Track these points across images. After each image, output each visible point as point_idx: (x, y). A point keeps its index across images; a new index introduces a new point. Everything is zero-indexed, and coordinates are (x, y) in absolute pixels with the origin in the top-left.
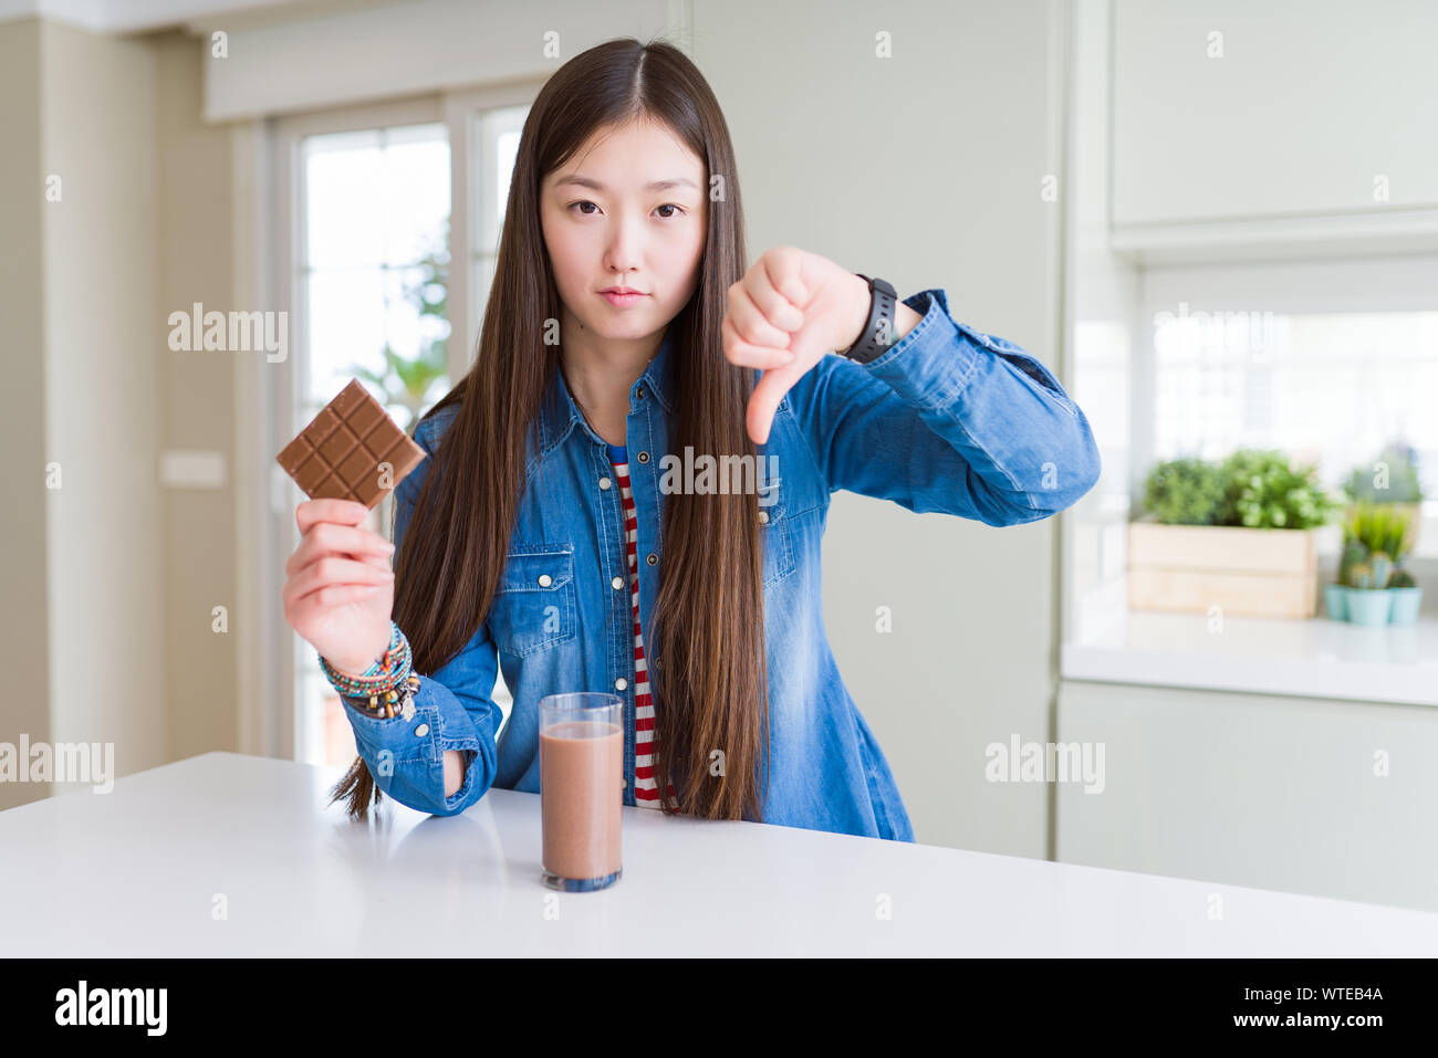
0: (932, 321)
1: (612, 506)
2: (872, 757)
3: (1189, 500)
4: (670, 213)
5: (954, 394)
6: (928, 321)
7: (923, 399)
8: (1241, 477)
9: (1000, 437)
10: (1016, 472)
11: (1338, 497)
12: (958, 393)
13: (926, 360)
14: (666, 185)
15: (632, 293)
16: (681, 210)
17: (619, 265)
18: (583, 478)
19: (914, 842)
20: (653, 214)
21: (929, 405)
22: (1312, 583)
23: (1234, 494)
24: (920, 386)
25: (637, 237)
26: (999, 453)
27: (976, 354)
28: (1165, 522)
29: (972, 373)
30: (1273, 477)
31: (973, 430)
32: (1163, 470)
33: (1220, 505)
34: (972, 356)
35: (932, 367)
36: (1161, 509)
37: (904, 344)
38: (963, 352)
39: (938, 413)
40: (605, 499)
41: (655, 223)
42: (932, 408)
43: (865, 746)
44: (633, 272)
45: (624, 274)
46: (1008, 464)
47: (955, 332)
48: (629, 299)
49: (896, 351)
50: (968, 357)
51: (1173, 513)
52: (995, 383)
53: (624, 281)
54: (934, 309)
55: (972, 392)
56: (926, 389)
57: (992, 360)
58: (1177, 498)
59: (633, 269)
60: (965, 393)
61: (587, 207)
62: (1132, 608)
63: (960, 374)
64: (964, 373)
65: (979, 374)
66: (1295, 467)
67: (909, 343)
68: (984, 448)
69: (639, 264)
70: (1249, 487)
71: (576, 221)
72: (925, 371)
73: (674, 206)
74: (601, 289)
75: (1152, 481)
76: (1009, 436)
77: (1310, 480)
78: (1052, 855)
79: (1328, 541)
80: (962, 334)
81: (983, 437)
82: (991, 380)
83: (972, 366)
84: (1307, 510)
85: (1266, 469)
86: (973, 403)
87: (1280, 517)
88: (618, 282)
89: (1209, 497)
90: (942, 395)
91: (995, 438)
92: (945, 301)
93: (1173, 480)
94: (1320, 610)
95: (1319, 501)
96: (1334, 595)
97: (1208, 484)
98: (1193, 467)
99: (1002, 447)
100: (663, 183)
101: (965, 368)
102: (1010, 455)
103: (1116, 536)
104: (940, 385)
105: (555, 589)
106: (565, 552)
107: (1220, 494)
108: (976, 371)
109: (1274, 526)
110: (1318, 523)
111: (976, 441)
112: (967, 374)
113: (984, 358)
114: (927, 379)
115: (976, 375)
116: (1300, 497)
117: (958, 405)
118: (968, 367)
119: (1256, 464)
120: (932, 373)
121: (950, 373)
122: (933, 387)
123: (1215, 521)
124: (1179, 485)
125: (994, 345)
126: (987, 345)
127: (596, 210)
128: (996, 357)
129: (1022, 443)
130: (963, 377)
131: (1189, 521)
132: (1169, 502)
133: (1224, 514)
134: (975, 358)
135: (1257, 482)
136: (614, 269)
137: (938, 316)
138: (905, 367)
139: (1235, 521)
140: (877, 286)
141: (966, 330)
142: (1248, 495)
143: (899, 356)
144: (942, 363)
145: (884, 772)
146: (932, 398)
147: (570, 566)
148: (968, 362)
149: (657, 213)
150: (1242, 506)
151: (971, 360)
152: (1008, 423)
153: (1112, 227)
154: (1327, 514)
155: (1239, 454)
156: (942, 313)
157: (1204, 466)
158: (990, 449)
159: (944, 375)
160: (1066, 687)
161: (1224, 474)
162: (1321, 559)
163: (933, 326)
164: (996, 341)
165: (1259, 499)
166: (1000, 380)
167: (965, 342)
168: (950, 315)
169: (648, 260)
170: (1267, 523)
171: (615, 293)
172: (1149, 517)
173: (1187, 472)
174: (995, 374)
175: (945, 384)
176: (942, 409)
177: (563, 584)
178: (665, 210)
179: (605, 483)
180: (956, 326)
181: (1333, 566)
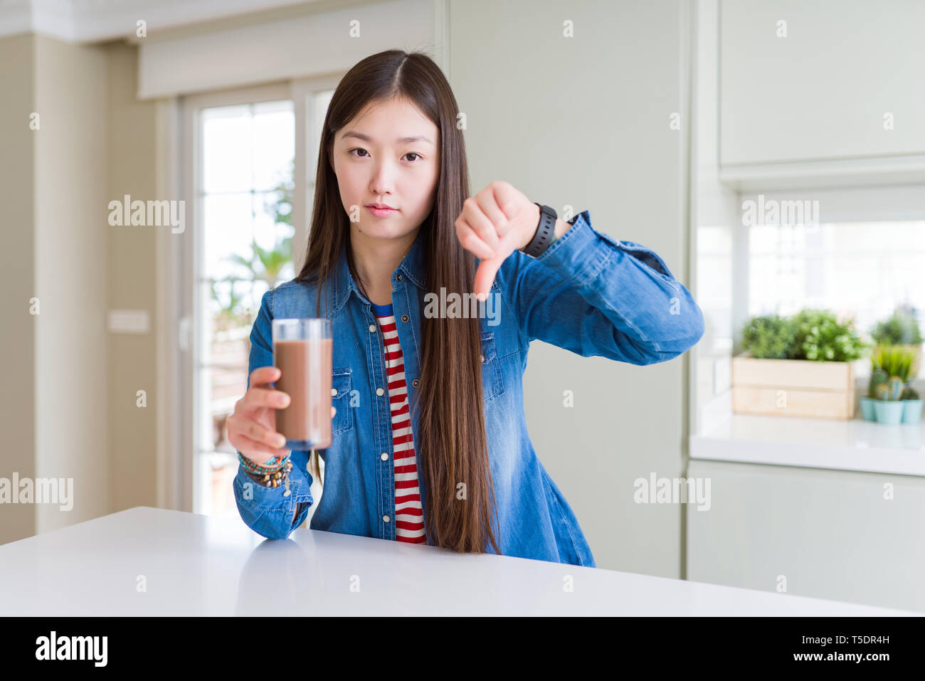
0: (577, 229)
1: (377, 343)
2: (562, 510)
3: (772, 343)
4: (414, 159)
5: (594, 275)
6: (574, 228)
7: (574, 279)
8: (805, 327)
9: (626, 304)
10: (642, 328)
11: (868, 340)
12: (597, 275)
13: (573, 253)
14: (412, 140)
15: (387, 208)
16: (421, 157)
17: (378, 189)
18: (358, 326)
19: (594, 567)
20: (402, 159)
21: (579, 283)
22: (852, 396)
23: (800, 338)
24: (571, 270)
25: (391, 173)
26: (627, 314)
27: (611, 251)
28: (756, 357)
29: (606, 262)
30: (826, 328)
31: (608, 299)
32: (754, 323)
33: (791, 345)
34: (607, 252)
35: (578, 257)
36: (753, 348)
37: (559, 243)
38: (601, 249)
39: (586, 288)
40: (372, 338)
41: (404, 165)
42: (581, 285)
43: (557, 503)
44: (387, 195)
45: (382, 195)
46: (635, 322)
47: (594, 237)
48: (385, 212)
49: (554, 247)
50: (604, 253)
51: (760, 352)
52: (623, 269)
53: (381, 200)
54: (580, 222)
55: (606, 274)
56: (576, 271)
57: (622, 255)
58: (763, 341)
59: (388, 192)
60: (601, 275)
61: (362, 152)
62: (735, 412)
63: (598, 263)
64: (600, 262)
65: (611, 263)
66: (839, 322)
67: (563, 242)
68: (616, 310)
69: (392, 190)
70: (811, 334)
71: (353, 161)
72: (573, 259)
73: (416, 155)
74: (367, 204)
75: (747, 330)
76: (633, 304)
77: (850, 329)
78: (683, 576)
79: (862, 369)
80: (601, 239)
81: (615, 304)
82: (620, 267)
83: (606, 258)
84: (848, 349)
85: (821, 323)
86: (607, 281)
87: (830, 353)
88: (378, 201)
89: (784, 341)
90: (586, 276)
91: (624, 305)
92: (588, 217)
93: (761, 329)
94: (857, 414)
95: (856, 344)
96: (866, 404)
97: (783, 331)
98: (774, 320)
99: (629, 310)
100: (409, 139)
101: (601, 259)
102: (635, 316)
103: (724, 365)
104: (584, 269)
105: (339, 398)
106: (346, 374)
107: (791, 338)
108: (609, 261)
109: (826, 359)
110: (855, 357)
111: (609, 305)
112: (603, 262)
113: (617, 254)
114: (575, 265)
115: (609, 264)
116: (844, 340)
117: (597, 283)
118: (603, 259)
119: (815, 319)
120: (578, 261)
121: (590, 263)
122: (580, 271)
123: (788, 356)
124: (765, 333)
125: (623, 246)
126: (618, 245)
127: (367, 155)
128: (626, 254)
129: (643, 309)
130: (600, 265)
131: (771, 356)
132: (758, 344)
133: (795, 351)
134: (609, 254)
135: (815, 331)
136: (375, 192)
137: (583, 226)
138: (561, 257)
139: (801, 356)
140: (544, 210)
141: (602, 235)
142: (810, 339)
143: (556, 251)
144: (585, 255)
145: (571, 519)
146: (580, 278)
147: (350, 382)
148: (603, 255)
149: (405, 158)
150: (806, 346)
151: (606, 255)
152: (632, 295)
153: (720, 166)
154: (861, 352)
155: (803, 312)
156: (585, 224)
157: (780, 319)
158: (621, 312)
159: (586, 263)
160: (692, 463)
161: (794, 326)
162: (857, 381)
163: (578, 232)
164: (625, 243)
165: (816, 342)
166: (627, 267)
167: (603, 243)
168: (592, 225)
169: (398, 188)
170: (822, 358)
171: (375, 207)
172: (746, 353)
173: (771, 325)
174: (623, 264)
175: (589, 269)
176: (587, 286)
177: (344, 394)
178: (411, 157)
179: (372, 329)
180: (595, 233)
181: (865, 385)
